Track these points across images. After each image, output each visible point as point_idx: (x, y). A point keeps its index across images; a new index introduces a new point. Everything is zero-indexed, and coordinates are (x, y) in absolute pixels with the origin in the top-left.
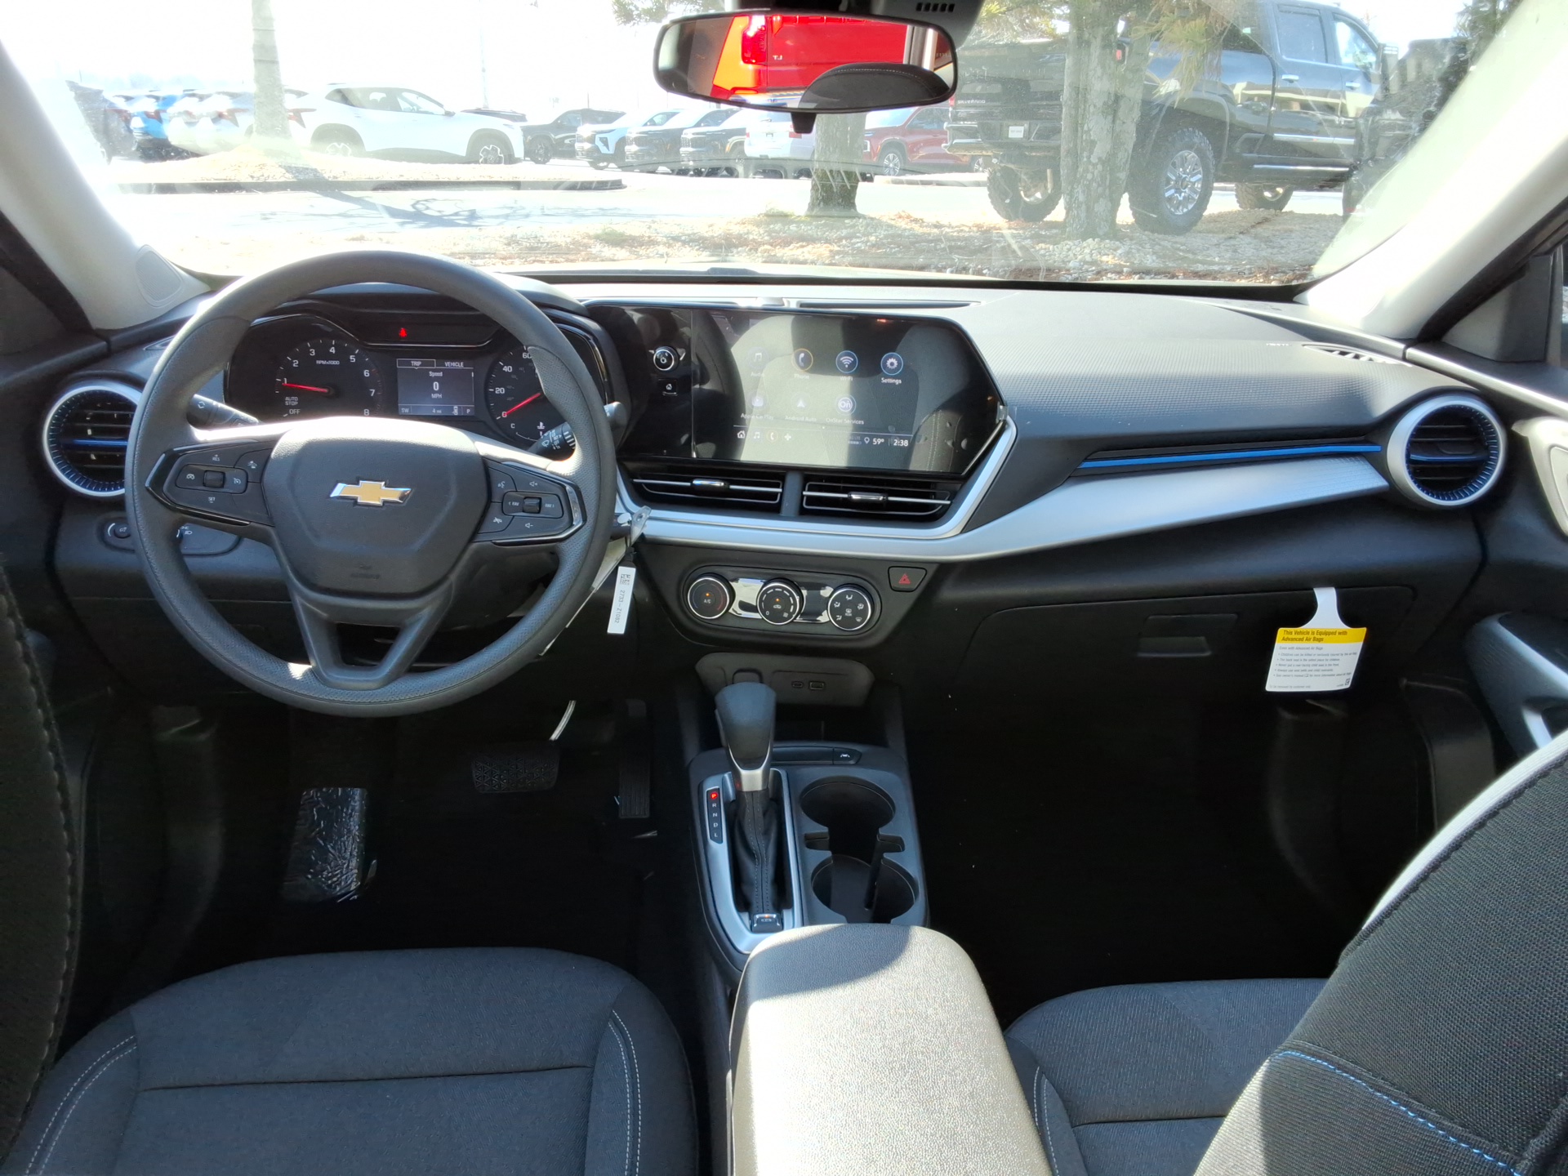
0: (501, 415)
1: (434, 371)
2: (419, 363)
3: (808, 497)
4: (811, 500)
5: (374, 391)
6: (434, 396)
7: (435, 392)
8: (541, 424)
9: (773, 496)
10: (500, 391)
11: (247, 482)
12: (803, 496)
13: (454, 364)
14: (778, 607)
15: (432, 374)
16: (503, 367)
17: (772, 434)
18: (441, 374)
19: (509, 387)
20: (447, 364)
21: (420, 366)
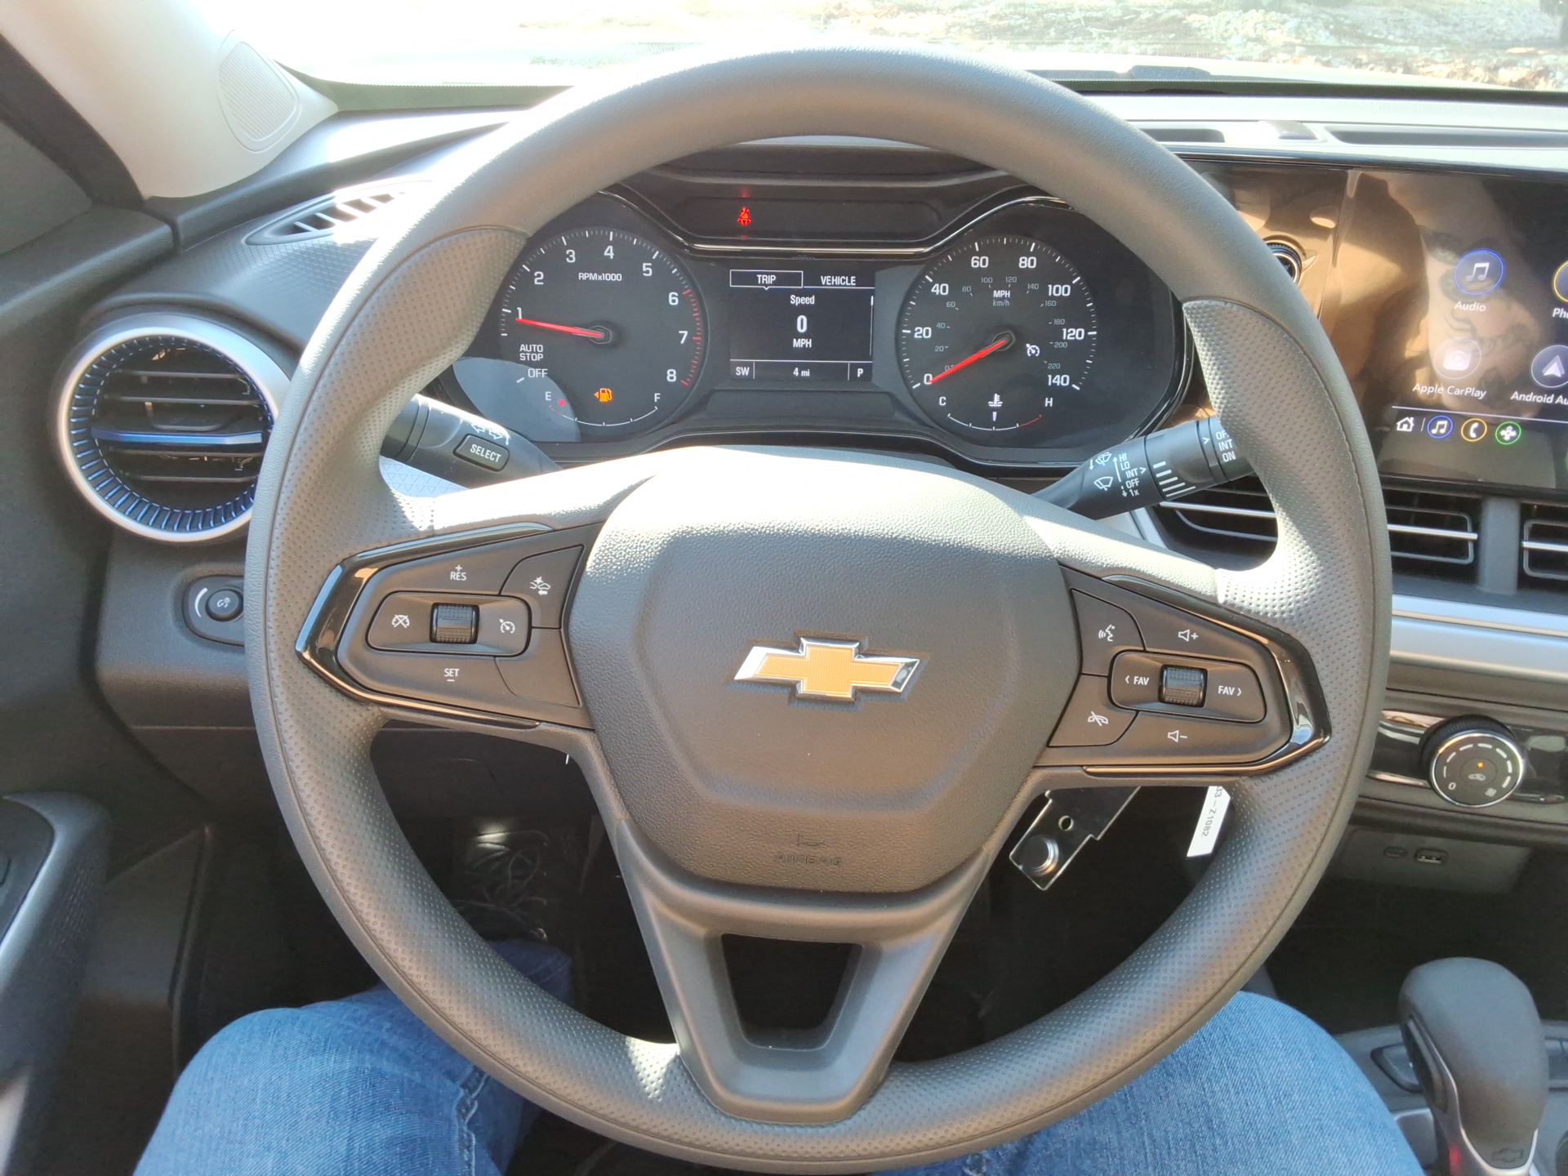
0: (921, 381)
1: (800, 294)
2: (770, 279)
3: (1532, 552)
4: (1538, 559)
5: (686, 333)
6: (798, 343)
7: (799, 336)
8: (997, 397)
9: (1458, 547)
10: (923, 333)
11: (530, 628)
12: (1521, 550)
13: (838, 280)
14: (1479, 777)
15: (795, 300)
16: (932, 285)
17: (1475, 425)
18: (811, 300)
19: (939, 325)
20: (825, 280)
21: (774, 283)
